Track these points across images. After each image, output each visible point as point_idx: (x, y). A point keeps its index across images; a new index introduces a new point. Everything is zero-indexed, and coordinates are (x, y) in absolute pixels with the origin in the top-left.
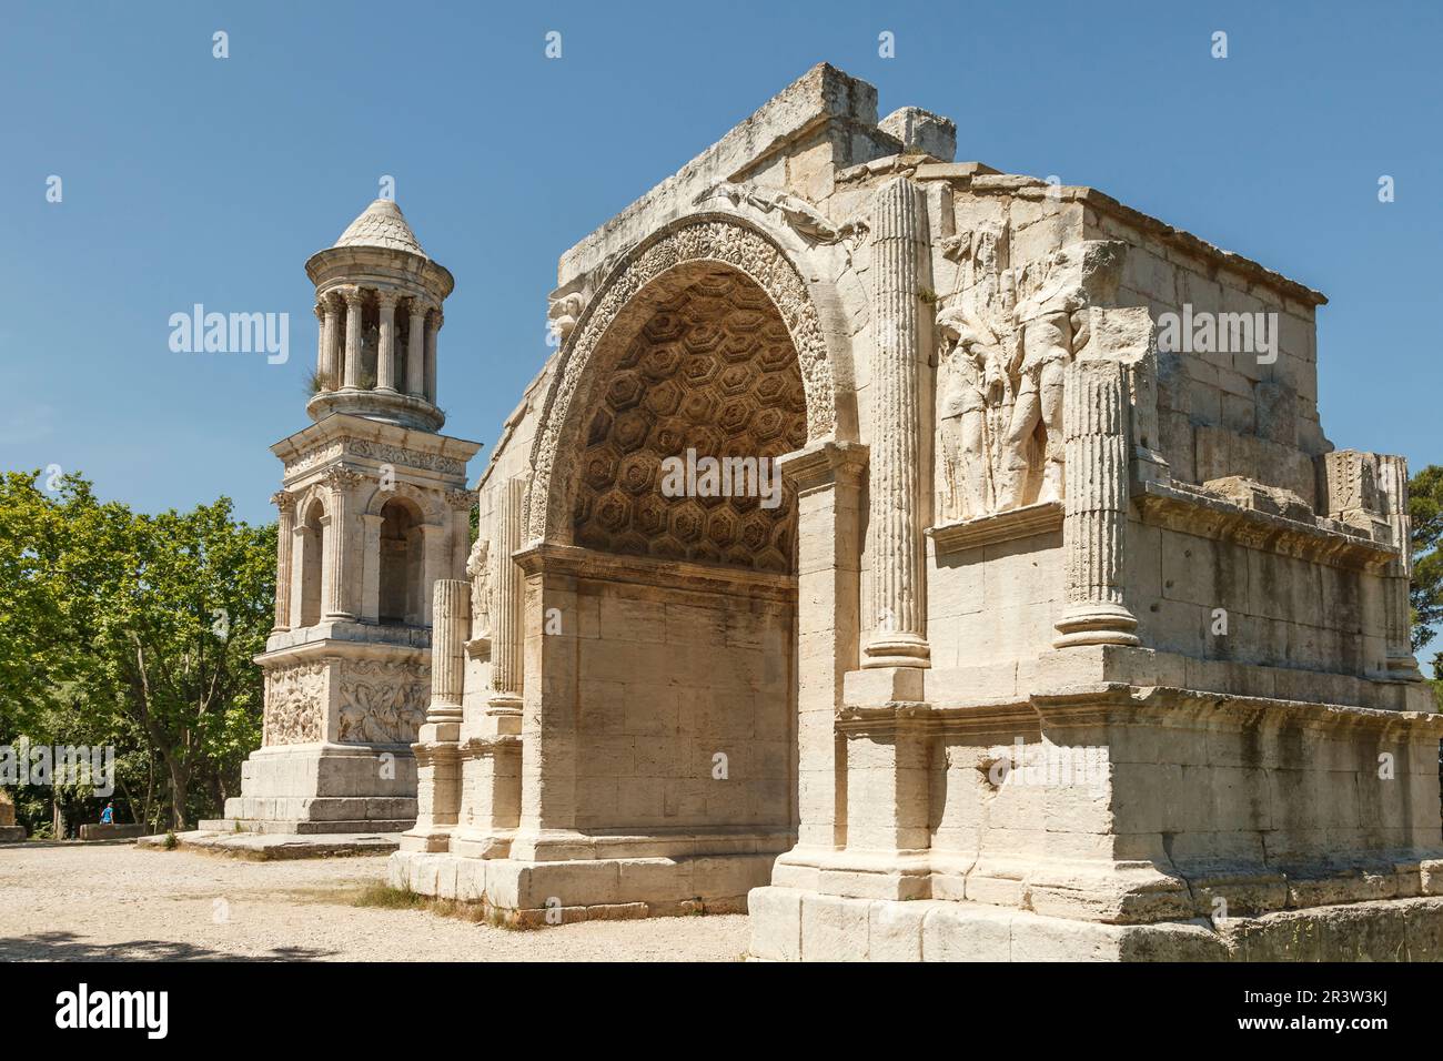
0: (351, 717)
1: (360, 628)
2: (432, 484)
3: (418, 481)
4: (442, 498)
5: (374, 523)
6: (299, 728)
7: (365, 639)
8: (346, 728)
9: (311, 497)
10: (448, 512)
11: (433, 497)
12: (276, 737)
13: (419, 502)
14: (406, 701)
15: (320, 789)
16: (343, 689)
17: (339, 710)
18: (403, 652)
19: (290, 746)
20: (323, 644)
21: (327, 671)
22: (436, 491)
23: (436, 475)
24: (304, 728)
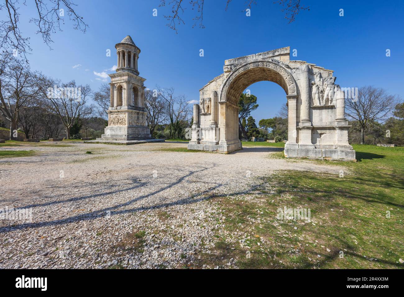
0: (130, 122)
1: (131, 107)
2: (140, 85)
3: (138, 84)
4: (140, 87)
5: (132, 90)
6: (119, 123)
7: (132, 109)
8: (130, 123)
9: (119, 84)
10: (141, 90)
11: (139, 87)
12: (112, 124)
13: (138, 87)
14: (138, 119)
15: (128, 133)
16: (129, 117)
17: (129, 120)
18: (138, 111)
19: (116, 126)
20: (127, 110)
21: (127, 114)
22: (140, 86)
23: (140, 83)
24: (120, 123)
